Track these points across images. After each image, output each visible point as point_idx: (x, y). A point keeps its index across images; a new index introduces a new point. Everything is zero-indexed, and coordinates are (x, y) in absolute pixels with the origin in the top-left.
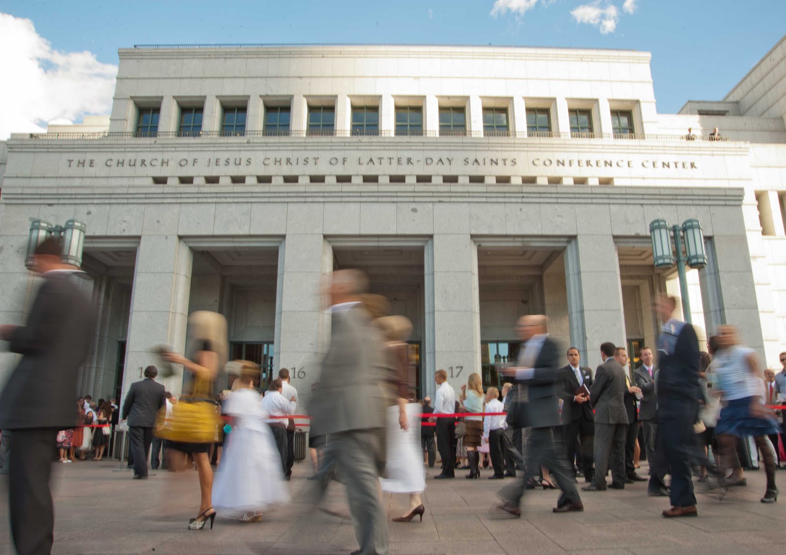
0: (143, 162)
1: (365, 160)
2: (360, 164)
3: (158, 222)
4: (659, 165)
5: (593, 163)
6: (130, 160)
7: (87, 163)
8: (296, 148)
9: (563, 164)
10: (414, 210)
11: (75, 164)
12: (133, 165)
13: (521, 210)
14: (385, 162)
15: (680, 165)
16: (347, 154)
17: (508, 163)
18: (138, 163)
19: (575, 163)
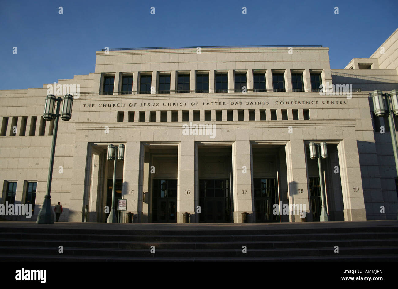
0: (114, 105)
1: (205, 103)
2: (203, 105)
3: (133, 136)
4: (330, 102)
5: (301, 103)
6: (109, 104)
7: (91, 106)
8: (176, 98)
9: (289, 104)
10: (228, 131)
11: (86, 106)
12: (110, 106)
13: (268, 130)
14: (214, 104)
15: (339, 103)
16: (198, 101)
17: (265, 103)
18: (112, 105)
19: (294, 103)
